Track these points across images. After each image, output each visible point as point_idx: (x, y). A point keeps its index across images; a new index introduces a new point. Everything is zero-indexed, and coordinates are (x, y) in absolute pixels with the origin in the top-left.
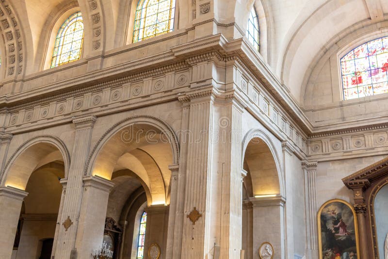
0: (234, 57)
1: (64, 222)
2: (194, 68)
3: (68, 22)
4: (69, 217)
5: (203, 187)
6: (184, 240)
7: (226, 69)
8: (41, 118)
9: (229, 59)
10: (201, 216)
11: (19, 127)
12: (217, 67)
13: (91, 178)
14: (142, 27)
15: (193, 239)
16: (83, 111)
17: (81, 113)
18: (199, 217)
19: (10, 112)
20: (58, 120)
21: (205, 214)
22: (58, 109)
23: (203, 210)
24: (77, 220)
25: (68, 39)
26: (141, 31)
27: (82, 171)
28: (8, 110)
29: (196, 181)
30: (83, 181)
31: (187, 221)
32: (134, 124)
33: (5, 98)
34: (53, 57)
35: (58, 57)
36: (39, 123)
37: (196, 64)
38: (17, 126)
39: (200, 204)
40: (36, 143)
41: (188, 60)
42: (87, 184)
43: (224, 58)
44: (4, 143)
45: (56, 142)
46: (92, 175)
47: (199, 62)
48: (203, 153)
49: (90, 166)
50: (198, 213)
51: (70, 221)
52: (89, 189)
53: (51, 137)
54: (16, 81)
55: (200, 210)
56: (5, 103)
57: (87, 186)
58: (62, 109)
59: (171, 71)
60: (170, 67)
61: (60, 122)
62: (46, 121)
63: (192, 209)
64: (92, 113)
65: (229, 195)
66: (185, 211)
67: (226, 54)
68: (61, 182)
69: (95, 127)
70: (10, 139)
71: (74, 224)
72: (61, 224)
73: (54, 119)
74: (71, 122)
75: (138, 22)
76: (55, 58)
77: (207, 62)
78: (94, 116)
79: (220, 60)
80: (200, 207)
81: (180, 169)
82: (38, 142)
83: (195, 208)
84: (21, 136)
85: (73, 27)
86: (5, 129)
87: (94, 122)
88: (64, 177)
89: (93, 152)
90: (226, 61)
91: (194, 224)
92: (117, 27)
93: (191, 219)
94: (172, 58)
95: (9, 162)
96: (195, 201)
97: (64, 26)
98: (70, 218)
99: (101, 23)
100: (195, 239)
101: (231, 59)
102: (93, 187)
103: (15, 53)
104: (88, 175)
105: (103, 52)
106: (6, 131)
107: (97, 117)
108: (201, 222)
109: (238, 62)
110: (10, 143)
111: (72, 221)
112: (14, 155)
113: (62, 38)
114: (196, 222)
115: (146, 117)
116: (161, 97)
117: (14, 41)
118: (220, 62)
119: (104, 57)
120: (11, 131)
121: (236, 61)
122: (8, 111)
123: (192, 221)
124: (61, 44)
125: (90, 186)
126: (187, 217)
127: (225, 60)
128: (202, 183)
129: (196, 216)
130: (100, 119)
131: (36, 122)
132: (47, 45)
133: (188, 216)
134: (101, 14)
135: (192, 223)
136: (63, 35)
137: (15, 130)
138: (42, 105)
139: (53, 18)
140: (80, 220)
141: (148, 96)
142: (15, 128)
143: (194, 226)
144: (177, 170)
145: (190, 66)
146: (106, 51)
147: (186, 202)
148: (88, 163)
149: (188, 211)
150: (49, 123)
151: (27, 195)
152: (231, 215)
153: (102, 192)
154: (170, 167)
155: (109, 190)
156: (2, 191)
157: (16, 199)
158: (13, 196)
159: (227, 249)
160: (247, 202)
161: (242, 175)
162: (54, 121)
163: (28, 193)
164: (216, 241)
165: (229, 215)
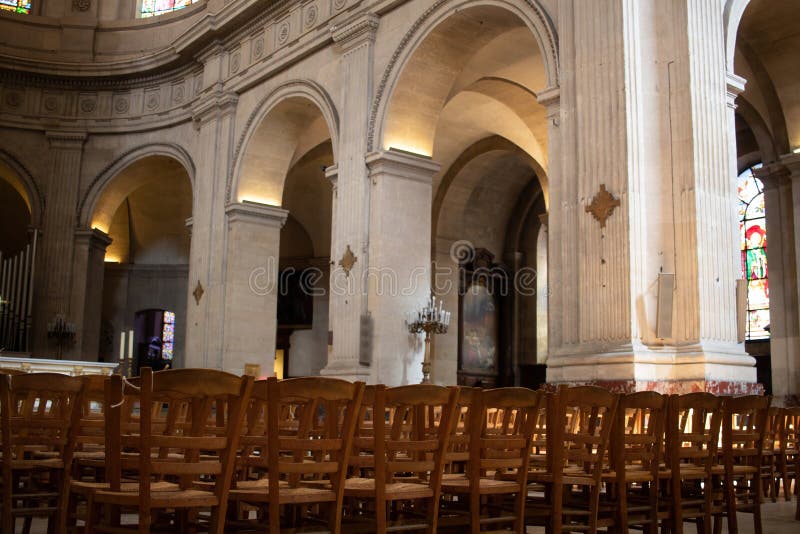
1: (341, 258)
4: (348, 247)
5: (618, 132)
6: (583, 266)
8: (278, 47)
10: (618, 203)
11: (245, 76)
13: (381, 155)
15: (603, 261)
16: (349, 9)
17: (347, 15)
18: (614, 207)
19: (226, 50)
20: (307, 44)
21: (627, 196)
22: (306, 18)
23: (621, 188)
24: (365, 251)
27: (362, 143)
28: (222, 44)
29: (600, 118)
30: (367, 165)
31: (587, 220)
32: (454, 11)
33: (208, 20)
36: (276, 56)
38: (241, 74)
39: (615, 174)
40: (277, 102)
42: (377, 170)
44: (225, 115)
45: (311, 91)
46: (382, 149)
49: (376, 129)
50: (611, 197)
51: (352, 254)
52: (380, 180)
53: (301, 83)
55: (615, 188)
56: (210, 31)
57: (375, 175)
58: (312, 16)
61: (312, 46)
62: (288, 50)
63: (596, 190)
64: (368, 8)
65: (688, 143)
66: (580, 197)
68: (327, 175)
69: (378, 40)
70: (235, 104)
71: (359, 260)
72: (337, 263)
73: (301, 42)
74: (330, 42)
78: (370, 14)
80: (615, 182)
81: (562, 98)
82: (280, 100)
83: (603, 187)
84: (251, 94)
86: (223, 84)
87: (375, 29)
88: (331, 163)
89: (379, 97)
91: (603, 225)
93: (596, 216)
95: (238, 151)
96: (601, 169)
98: (351, 248)
100: (607, 260)
102: (391, 175)
104: (374, 151)
106: (225, 88)
107: (380, 14)
108: (620, 219)
110: (235, 113)
111: (356, 255)
112: (244, 136)
114: (607, 222)
120: (233, 87)
122: (223, 48)
123: (598, 219)
125: (382, 173)
126: (587, 211)
128: (614, 123)
129: (606, 205)
130: (385, 18)
131: (270, 56)
133: (588, 209)
135: (597, 224)
137: (239, 83)
138: (278, 17)
140: (370, 251)
142: (239, 79)
143: (604, 231)
144: (557, 100)
147: (581, 175)
148: (372, 123)
149: (587, 196)
150: (292, 53)
151: (286, 216)
152: (699, 191)
153: (416, 184)
154: (540, 98)
155: (430, 179)
156: (234, 211)
157: (265, 225)
158: (258, 220)
159: (694, 278)
160: (776, 169)
161: (730, 88)
162: (301, 47)
163: (288, 211)
164: (665, 261)
165: (694, 193)
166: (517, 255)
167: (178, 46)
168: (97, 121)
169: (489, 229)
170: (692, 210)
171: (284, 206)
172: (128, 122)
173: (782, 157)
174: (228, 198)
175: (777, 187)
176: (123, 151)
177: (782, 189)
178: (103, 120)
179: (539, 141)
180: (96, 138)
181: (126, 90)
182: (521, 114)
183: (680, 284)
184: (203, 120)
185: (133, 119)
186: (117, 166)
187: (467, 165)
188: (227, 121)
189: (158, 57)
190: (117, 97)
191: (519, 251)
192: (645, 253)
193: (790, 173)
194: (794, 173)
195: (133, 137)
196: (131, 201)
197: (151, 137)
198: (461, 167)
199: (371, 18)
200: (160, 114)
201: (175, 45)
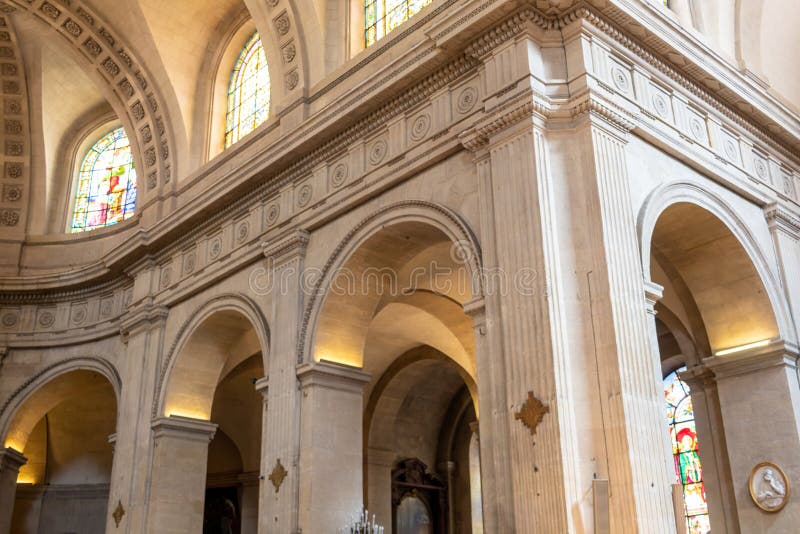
0: (578, 12)
1: (270, 473)
2: (489, 64)
3: (244, 54)
4: (279, 461)
5: (543, 340)
6: (516, 475)
7: (564, 47)
8: (209, 262)
9: (567, 20)
10: (547, 409)
11: (175, 290)
12: (541, 47)
13: (312, 367)
14: (380, 15)
15: (536, 469)
16: (281, 226)
17: (278, 232)
18: (543, 413)
19: (157, 264)
20: (238, 259)
21: (556, 403)
22: (238, 235)
23: (550, 394)
24: (296, 465)
25: (248, 88)
26: (380, 25)
27: (293, 354)
28: (154, 259)
29: (525, 327)
30: (299, 377)
31: (518, 428)
32: (381, 227)
33: (140, 236)
34: (226, 135)
35: (235, 130)
36: (207, 271)
37: (489, 54)
38: (172, 288)
39: (542, 381)
40: (208, 315)
41: (470, 49)
42: (306, 382)
43: (553, 22)
44: (155, 328)
45: (242, 304)
46: (313, 361)
47: (497, 45)
48: (533, 256)
49: (307, 341)
50: (540, 405)
51: (282, 468)
52: (310, 391)
53: (232, 296)
54: (161, 199)
55: (543, 395)
56: (142, 246)
57: (306, 387)
58: (244, 232)
59: (440, 88)
60: (435, 77)
61: (243, 260)
62: (220, 264)
63: (524, 397)
64: (299, 225)
65: (612, 348)
66: (509, 406)
67: (557, 11)
68: (258, 387)
69: (308, 255)
70: (165, 317)
71: (290, 473)
72: (267, 478)
73: (233, 257)
74: (262, 257)
75: (371, 8)
76: (229, 136)
77: (512, 41)
78: (300, 231)
79: (546, 29)
80: (543, 390)
81: (488, 309)
82: (212, 313)
83: (531, 394)
84: (181, 307)
85: (254, 61)
86: (153, 298)
87: (305, 244)
88: (262, 375)
89: (309, 310)
90: (560, 28)
91: (533, 432)
92: (327, 29)
93: (525, 423)
94: (434, 54)
95: (167, 365)
96: (529, 375)
97: (238, 66)
98: (282, 463)
99: (293, 32)
100: (540, 468)
101: (571, 20)
102: (320, 386)
103: (154, 142)
104: (305, 362)
105: (306, 90)
106: (154, 302)
107: (311, 230)
108: (549, 426)
109: (592, 22)
110: (164, 326)
111: (286, 469)
112: (173, 349)
113: (238, 91)
114: (537, 429)
115: (403, 205)
116: (428, 153)
117: (148, 120)
118: (547, 32)
119: (308, 100)
120: (164, 300)
121: (584, 21)
122: (154, 262)
123: (529, 427)
124: (237, 104)
125: (313, 385)
126: (517, 419)
127: (556, 25)
128: (539, 331)
129: (535, 412)
130: (315, 234)
131: (202, 271)
132: (210, 113)
133: (518, 416)
134: (290, 13)
135: (528, 431)
136: (239, 83)
137: (169, 297)
138: (209, 234)
139: (213, 53)
140: (301, 464)
141: (401, 157)
142: (169, 293)
143: (535, 438)
144: (482, 310)
145: (481, 63)
146: (312, 85)
147: (509, 383)
148: (303, 336)
149: (515, 404)
150: (223, 267)
151: (214, 430)
152: (626, 397)
153: (346, 395)
154: (466, 309)
155: (361, 390)
156: (160, 426)
157: (193, 440)
158: (185, 435)
159: (628, 484)
160: (701, 372)
161: (649, 295)
162: (233, 261)
163: (217, 425)
164: (598, 467)
165: (621, 398)
166: (450, 465)
167: (109, 261)
168: (19, 335)
169: (421, 439)
170: (621, 415)
171: (213, 420)
172: (52, 336)
173: (704, 359)
174: (155, 413)
175: (703, 390)
176: (45, 366)
177: (708, 391)
178: (25, 335)
179: (466, 349)
180: (15, 352)
181: (52, 304)
182: (448, 324)
183: (615, 490)
184: (131, 333)
185: (57, 333)
186: (38, 381)
187: (397, 375)
188: (156, 334)
189: (88, 272)
190: (42, 311)
191: (452, 460)
192: (577, 458)
193: (714, 376)
194: (719, 375)
195: (57, 351)
196: (51, 419)
197: (75, 351)
198: (392, 376)
199: (302, 234)
200: (86, 328)
201: (105, 260)
